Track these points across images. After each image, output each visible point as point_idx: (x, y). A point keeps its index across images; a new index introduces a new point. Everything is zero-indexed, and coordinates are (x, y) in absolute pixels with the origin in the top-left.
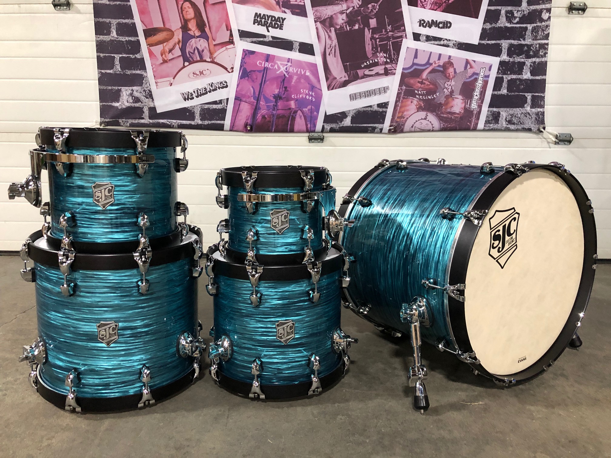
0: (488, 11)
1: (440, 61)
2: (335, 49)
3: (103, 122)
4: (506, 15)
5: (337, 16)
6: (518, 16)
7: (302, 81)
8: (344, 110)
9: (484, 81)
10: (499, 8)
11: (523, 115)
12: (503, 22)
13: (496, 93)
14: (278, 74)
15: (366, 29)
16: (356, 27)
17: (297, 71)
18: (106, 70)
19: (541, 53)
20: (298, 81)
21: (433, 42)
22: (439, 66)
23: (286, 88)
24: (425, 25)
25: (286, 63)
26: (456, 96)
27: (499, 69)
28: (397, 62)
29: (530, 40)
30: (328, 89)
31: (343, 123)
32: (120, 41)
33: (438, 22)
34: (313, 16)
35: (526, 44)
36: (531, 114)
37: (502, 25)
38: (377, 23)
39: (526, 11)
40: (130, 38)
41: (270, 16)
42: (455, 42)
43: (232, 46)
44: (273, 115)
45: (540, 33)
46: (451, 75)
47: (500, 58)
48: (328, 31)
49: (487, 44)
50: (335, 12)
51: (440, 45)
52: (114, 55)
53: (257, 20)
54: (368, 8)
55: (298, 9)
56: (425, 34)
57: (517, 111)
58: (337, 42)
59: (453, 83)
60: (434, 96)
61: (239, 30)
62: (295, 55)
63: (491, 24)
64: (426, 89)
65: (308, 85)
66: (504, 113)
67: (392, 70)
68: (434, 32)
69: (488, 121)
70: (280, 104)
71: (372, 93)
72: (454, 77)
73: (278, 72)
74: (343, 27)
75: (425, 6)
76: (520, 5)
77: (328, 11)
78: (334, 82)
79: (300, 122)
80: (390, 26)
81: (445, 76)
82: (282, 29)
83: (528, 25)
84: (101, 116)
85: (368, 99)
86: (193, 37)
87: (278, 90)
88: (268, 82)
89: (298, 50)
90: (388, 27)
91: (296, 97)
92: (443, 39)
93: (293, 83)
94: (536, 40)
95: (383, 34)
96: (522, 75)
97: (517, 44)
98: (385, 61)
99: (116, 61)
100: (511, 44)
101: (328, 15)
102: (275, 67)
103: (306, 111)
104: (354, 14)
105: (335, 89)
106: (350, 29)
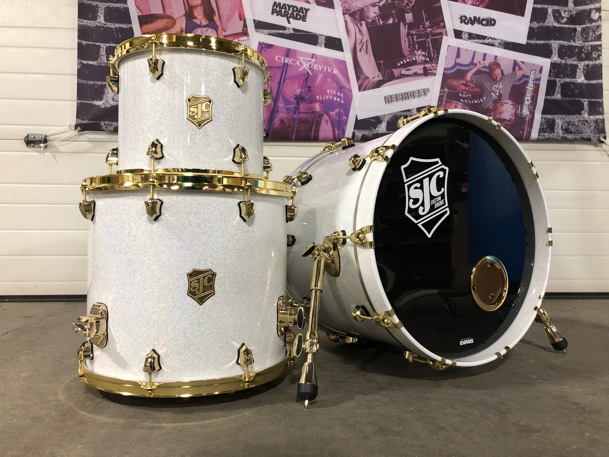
0: (534, 9)
1: (485, 62)
2: (367, 45)
3: (79, 124)
4: (553, 15)
5: (368, 9)
6: (566, 17)
7: (329, 80)
8: (379, 115)
9: (535, 84)
10: (546, 6)
11: (580, 123)
12: (550, 21)
13: (549, 97)
14: (300, 71)
15: (401, 23)
16: (391, 21)
17: (323, 69)
18: (88, 60)
19: (593, 56)
20: (324, 79)
21: (476, 41)
22: (484, 67)
23: (309, 87)
24: (466, 21)
25: (310, 59)
26: (505, 101)
27: (550, 71)
28: (438, 61)
29: (580, 42)
30: (360, 89)
31: (377, 129)
32: (108, 27)
33: (481, 19)
34: (341, 7)
35: (577, 47)
36: (589, 122)
37: (550, 25)
38: (414, 19)
39: (574, 12)
40: (121, 25)
41: (291, 6)
42: (501, 42)
43: (246, 38)
44: (294, 120)
45: (590, 34)
46: (498, 77)
47: (550, 60)
48: (359, 25)
49: (536, 44)
50: (366, 4)
51: (485, 44)
52: (100, 44)
53: (277, 10)
54: (403, 1)
56: (467, 32)
57: (574, 118)
58: (368, 37)
59: (501, 86)
60: (481, 100)
61: (254, 21)
62: (321, 51)
63: (538, 23)
64: (472, 92)
65: (335, 85)
66: (560, 121)
67: (432, 70)
68: (477, 29)
69: (543, 129)
70: (303, 106)
71: (411, 96)
72: (501, 80)
73: (300, 70)
74: (376, 21)
76: (566, 5)
77: (357, 3)
78: (365, 82)
79: (326, 129)
80: (429, 22)
81: (492, 78)
82: (305, 21)
83: (577, 27)
84: (78, 117)
85: (405, 102)
86: (200, 26)
87: (300, 90)
88: (288, 81)
89: (323, 44)
90: (426, 23)
91: (321, 99)
92: (487, 38)
93: (317, 82)
94: (587, 42)
95: (421, 31)
96: (576, 78)
97: (568, 45)
98: (424, 59)
99: (101, 51)
100: (562, 45)
101: (359, 8)
102: (297, 63)
103: (333, 115)
104: (387, 7)
105: (368, 90)
106: (383, 23)
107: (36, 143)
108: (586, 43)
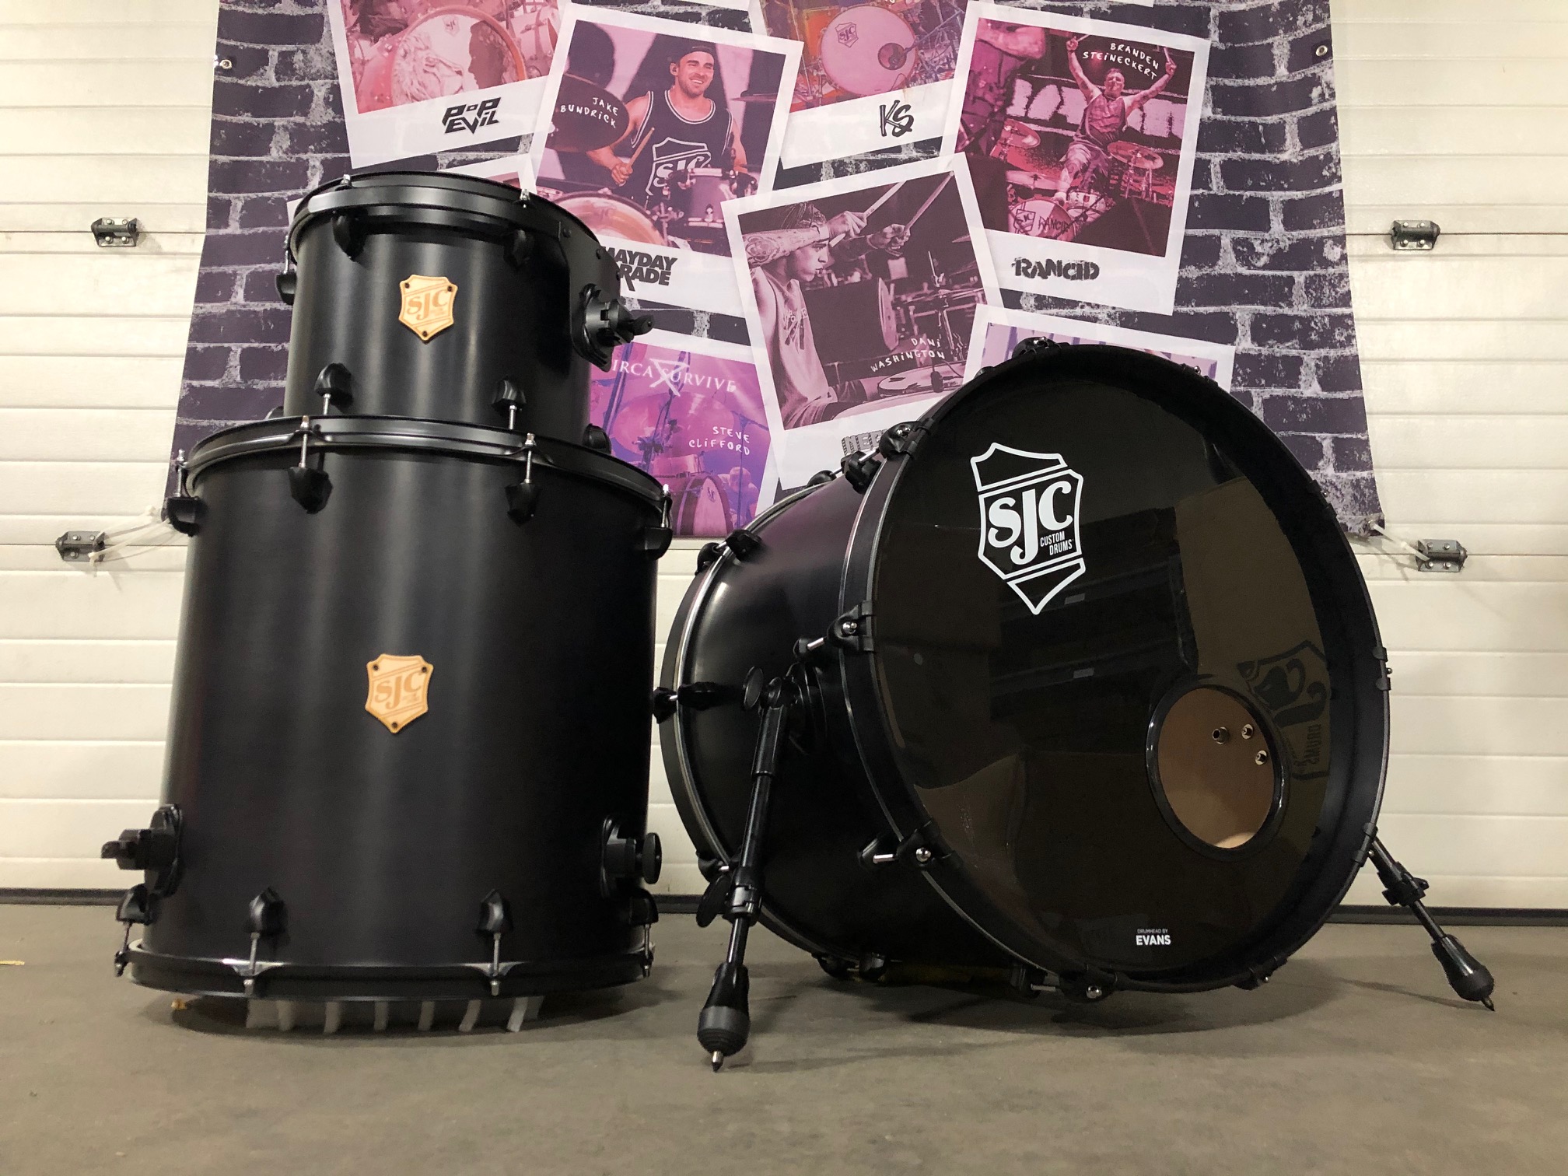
0: (1187, 239)
2: (802, 330)
4: (1234, 249)
5: (805, 253)
6: (1267, 253)
7: (717, 405)
10: (1216, 232)
12: (1228, 264)
14: (651, 389)
15: (880, 279)
16: (856, 277)
17: (705, 382)
18: (204, 378)
19: (1337, 338)
20: (705, 405)
21: (1054, 311)
23: (673, 422)
24: (1030, 271)
25: (676, 363)
27: (1235, 373)
28: (966, 358)
29: (1305, 307)
30: (786, 425)
32: (250, 311)
33: (1063, 265)
34: (745, 253)
35: (1296, 317)
36: (1339, 487)
37: (1229, 271)
38: (908, 271)
39: (1285, 242)
40: (276, 305)
41: (637, 254)
42: (1114, 311)
45: (1326, 290)
47: (1234, 347)
48: (785, 288)
49: (1196, 314)
50: (801, 244)
51: (1075, 318)
52: (230, 345)
54: (885, 234)
55: (707, 239)
56: (1033, 293)
58: (806, 312)
62: (700, 344)
63: (1200, 268)
65: (731, 416)
67: (952, 377)
68: (1055, 286)
70: (657, 463)
73: (653, 385)
74: (822, 278)
75: (1027, 229)
76: (1267, 229)
77: (783, 241)
78: (799, 409)
79: (709, 509)
80: (942, 275)
82: (667, 284)
83: (1295, 274)
87: (654, 429)
88: (626, 410)
89: (706, 331)
90: (937, 278)
91: (699, 446)
92: (1080, 304)
93: (691, 412)
94: (1320, 307)
95: (925, 295)
96: (1299, 387)
97: (1274, 313)
98: (934, 356)
99: (231, 358)
100: (1259, 314)
101: (785, 251)
102: (646, 372)
103: (726, 480)
104: (849, 248)
105: (804, 425)
106: (838, 282)
107: (82, 550)
108: (1317, 310)
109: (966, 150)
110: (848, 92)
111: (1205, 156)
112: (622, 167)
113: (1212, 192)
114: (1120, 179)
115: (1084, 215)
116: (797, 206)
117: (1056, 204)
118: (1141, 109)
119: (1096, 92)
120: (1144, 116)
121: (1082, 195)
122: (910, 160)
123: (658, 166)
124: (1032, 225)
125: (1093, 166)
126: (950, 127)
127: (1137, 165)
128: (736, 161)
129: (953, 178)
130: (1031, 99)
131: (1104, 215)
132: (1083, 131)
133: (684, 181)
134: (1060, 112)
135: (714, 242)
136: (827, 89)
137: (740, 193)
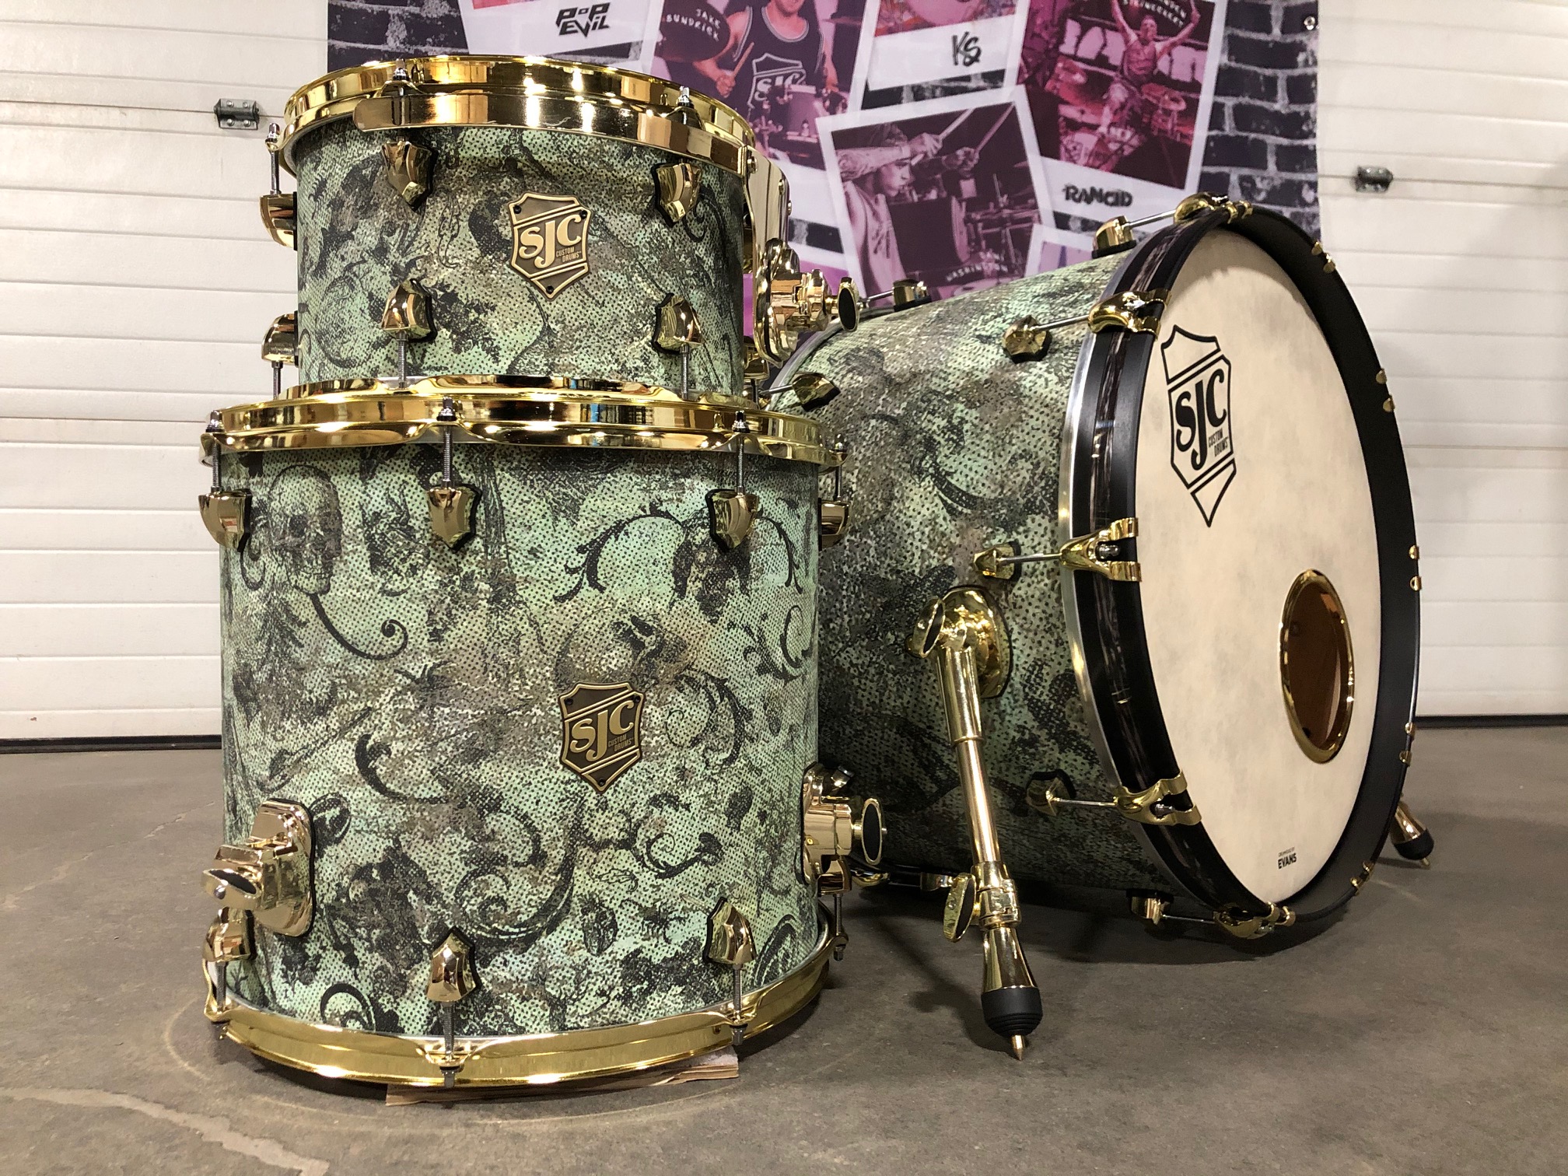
0: (1204, 178)
2: (888, 242)
4: (1241, 185)
5: (890, 170)
6: (1264, 188)
10: (1226, 169)
15: (954, 201)
16: (933, 195)
24: (1077, 196)
28: (1024, 269)
33: (1105, 191)
34: (837, 167)
38: (977, 191)
39: (1277, 181)
48: (872, 202)
50: (886, 162)
54: (957, 157)
55: (804, 153)
56: (1079, 216)
58: (891, 225)
68: (1094, 211)
74: (904, 194)
75: (1075, 158)
76: (1265, 168)
77: (869, 159)
80: (1006, 196)
89: (804, 240)
90: (1001, 199)
95: (991, 213)
98: (998, 269)
101: (872, 168)
104: (927, 167)
106: (918, 199)
109: (1026, 82)
110: (925, 21)
111: (1221, 99)
112: (726, 79)
113: (1226, 133)
114: (1151, 118)
115: (1121, 149)
116: (882, 127)
117: (1099, 140)
118: (1170, 54)
119: (1133, 36)
120: (1171, 61)
121: (1120, 131)
122: (978, 89)
123: (758, 80)
124: (1079, 155)
125: (1129, 105)
126: (1012, 62)
127: (1166, 106)
128: (828, 79)
129: (1014, 109)
130: (1080, 39)
131: (1137, 151)
132: (1122, 72)
133: (782, 97)
134: (1105, 52)
135: (810, 156)
136: (907, 17)
137: (832, 111)
